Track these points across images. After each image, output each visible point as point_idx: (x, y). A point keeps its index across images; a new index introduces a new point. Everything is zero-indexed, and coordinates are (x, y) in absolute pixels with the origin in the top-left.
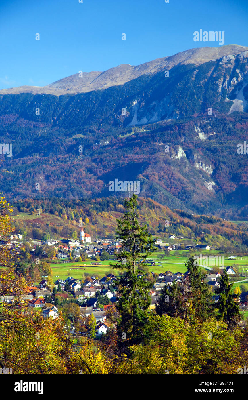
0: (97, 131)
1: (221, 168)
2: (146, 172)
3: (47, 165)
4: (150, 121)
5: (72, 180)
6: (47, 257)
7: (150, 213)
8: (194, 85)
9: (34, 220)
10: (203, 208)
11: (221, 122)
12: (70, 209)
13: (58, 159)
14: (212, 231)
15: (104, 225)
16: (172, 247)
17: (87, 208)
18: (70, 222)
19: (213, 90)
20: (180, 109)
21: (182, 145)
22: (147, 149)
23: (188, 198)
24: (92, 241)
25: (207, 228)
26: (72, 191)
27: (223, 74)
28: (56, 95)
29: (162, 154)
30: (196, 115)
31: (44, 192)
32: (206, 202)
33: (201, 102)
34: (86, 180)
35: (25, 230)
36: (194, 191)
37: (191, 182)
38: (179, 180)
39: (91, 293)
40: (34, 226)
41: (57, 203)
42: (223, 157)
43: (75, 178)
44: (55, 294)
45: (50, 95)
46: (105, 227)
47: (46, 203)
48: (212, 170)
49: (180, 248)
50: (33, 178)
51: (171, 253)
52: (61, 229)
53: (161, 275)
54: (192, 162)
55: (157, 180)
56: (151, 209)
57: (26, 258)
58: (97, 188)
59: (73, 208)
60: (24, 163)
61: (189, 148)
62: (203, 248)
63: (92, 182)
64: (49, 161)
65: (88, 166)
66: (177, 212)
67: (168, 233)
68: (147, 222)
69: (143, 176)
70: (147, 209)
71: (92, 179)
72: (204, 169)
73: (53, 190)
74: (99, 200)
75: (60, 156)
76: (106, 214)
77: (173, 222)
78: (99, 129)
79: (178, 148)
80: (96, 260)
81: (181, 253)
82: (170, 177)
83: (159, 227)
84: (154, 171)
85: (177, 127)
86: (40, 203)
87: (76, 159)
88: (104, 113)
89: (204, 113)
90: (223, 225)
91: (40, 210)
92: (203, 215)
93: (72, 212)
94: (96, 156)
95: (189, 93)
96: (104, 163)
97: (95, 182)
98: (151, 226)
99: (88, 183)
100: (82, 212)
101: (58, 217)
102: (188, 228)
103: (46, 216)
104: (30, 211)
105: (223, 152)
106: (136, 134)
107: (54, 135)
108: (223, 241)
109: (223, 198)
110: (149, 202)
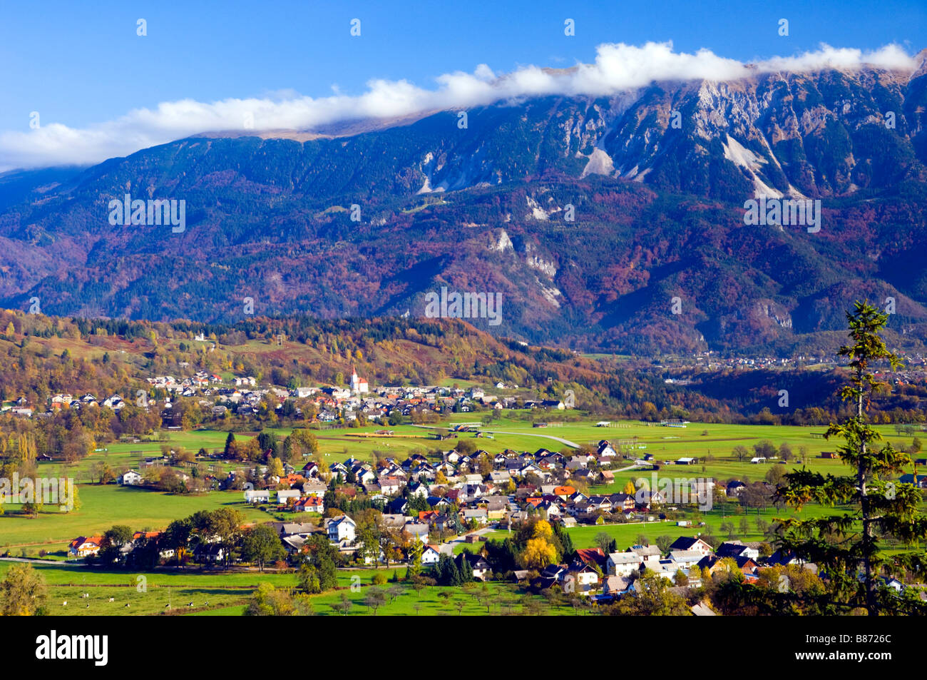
0: (366, 202)
1: (570, 267)
2: (447, 272)
3: (284, 257)
4: (453, 187)
5: (325, 282)
6: (303, 419)
7: (461, 343)
8: (526, 130)
9: (273, 353)
10: (541, 332)
11: (569, 192)
12: (331, 335)
13: (303, 248)
14: (561, 375)
15: (387, 363)
16: (503, 403)
17: (359, 334)
18: (331, 357)
19: (556, 138)
20: (503, 169)
21: (506, 227)
22: (450, 233)
23: (516, 315)
24: (370, 389)
25: (553, 370)
26: (325, 301)
27: (573, 113)
28: (298, 140)
29: (474, 242)
30: (528, 178)
31: (279, 302)
32: (545, 321)
33: (537, 157)
34: (348, 283)
35: (260, 370)
36: (525, 304)
37: (521, 289)
38: (502, 285)
39: (392, 487)
40: (273, 363)
41: (309, 325)
42: (573, 248)
43: (331, 279)
44: (334, 490)
45: (288, 141)
46: (389, 365)
47: (290, 324)
48: (555, 270)
49: (515, 405)
50: (262, 278)
51: (502, 414)
52: (317, 368)
53: (498, 456)
54: (523, 256)
55: (466, 284)
56: (462, 336)
57: (269, 419)
58: (366, 296)
59: (336, 333)
60: (246, 252)
61: (519, 234)
62: (553, 407)
63: (358, 286)
64: (287, 250)
65: (352, 259)
66: (505, 342)
67: (490, 376)
68: (457, 358)
69: (443, 278)
70: (455, 337)
71: (359, 282)
72: (542, 268)
73: (295, 298)
74: (377, 320)
75: (305, 242)
76: (389, 345)
77: (498, 359)
78: (369, 199)
79: (500, 233)
80: (382, 424)
81: (519, 415)
82: (487, 280)
83: (475, 367)
84: (460, 271)
85: (497, 197)
86: (281, 323)
87: (332, 248)
88: (377, 173)
89: (541, 175)
90: (577, 365)
91: (283, 337)
92: (544, 347)
93: (334, 340)
94: (365, 243)
95: (516, 141)
96: (379, 255)
97: (364, 286)
98: (462, 365)
99: (352, 288)
100: (351, 340)
101: (312, 349)
102: (523, 369)
103: (293, 347)
104: (266, 337)
105: (572, 239)
106: (431, 208)
107: (295, 207)
108: (582, 392)
109: (571, 316)
110: (458, 326)
